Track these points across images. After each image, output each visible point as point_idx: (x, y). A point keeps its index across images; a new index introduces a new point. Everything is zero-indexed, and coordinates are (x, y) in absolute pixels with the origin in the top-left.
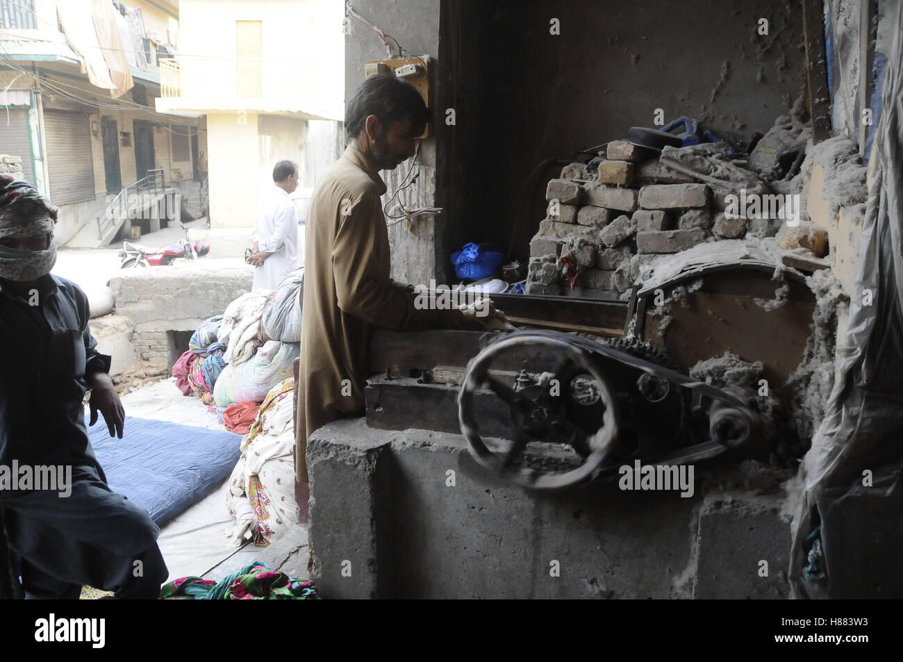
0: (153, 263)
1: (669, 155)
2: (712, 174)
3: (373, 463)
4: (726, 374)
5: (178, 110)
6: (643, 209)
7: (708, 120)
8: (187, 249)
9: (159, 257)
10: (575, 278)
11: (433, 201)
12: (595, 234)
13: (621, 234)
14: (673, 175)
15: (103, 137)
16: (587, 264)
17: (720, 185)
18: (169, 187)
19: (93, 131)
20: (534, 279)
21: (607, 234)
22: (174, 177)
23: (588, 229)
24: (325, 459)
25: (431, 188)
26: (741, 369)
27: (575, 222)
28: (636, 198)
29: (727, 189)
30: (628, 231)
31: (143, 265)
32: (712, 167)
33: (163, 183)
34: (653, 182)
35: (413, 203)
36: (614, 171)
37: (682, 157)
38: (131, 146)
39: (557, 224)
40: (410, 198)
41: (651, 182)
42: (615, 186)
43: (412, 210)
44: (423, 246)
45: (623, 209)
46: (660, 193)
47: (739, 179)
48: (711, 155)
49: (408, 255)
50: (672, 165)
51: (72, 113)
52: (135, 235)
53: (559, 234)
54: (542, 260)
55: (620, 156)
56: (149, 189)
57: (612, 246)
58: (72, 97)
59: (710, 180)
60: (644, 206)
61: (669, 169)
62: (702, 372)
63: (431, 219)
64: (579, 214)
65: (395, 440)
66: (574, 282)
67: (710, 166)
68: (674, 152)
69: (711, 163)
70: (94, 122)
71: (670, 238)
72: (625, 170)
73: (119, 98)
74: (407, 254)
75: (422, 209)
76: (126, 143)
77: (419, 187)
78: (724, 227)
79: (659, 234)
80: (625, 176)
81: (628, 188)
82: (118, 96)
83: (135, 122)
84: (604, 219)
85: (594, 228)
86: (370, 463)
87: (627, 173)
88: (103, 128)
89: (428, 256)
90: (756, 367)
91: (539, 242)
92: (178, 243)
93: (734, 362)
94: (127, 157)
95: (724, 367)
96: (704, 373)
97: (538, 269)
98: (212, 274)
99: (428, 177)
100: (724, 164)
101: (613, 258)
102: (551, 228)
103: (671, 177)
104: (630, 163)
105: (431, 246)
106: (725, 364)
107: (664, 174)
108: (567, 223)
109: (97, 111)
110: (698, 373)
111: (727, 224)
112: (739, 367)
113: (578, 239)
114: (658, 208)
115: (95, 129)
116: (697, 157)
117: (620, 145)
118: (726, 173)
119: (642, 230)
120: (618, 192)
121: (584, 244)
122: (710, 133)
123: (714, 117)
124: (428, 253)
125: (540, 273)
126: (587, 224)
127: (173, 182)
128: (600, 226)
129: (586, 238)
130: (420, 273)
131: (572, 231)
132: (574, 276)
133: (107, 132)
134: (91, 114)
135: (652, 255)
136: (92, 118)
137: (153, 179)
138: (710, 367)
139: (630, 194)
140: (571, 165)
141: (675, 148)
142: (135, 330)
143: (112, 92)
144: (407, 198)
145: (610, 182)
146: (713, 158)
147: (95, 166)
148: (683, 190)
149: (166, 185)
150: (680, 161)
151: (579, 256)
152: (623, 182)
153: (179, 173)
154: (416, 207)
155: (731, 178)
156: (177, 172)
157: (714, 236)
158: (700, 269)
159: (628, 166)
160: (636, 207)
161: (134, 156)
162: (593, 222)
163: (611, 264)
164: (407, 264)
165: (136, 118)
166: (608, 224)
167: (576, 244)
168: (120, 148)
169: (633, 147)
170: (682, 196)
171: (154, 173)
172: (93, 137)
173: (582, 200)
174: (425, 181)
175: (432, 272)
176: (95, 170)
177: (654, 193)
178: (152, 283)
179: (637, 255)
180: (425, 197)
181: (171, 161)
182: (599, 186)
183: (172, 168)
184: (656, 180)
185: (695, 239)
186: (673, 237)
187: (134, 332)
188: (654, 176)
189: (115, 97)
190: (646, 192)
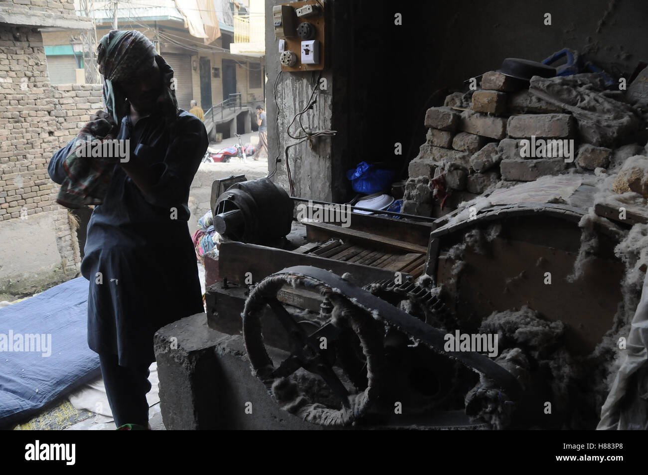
0: (216, 160)
1: (536, 84)
2: (578, 104)
3: (193, 364)
4: (517, 331)
5: (245, 52)
6: (511, 137)
7: (592, 51)
8: (240, 151)
9: (220, 156)
10: (444, 199)
11: (330, 125)
12: (467, 158)
13: (488, 161)
14: (543, 105)
15: (200, 71)
16: (455, 187)
17: (585, 116)
18: (246, 106)
19: (194, 67)
20: (409, 198)
21: (476, 160)
22: (250, 99)
23: (461, 154)
24: (162, 353)
25: (328, 114)
26: (535, 329)
27: (450, 147)
28: (504, 126)
29: (592, 119)
30: (495, 158)
31: (210, 161)
32: (579, 97)
33: (240, 103)
34: (523, 111)
35: (315, 126)
36: (486, 100)
37: (548, 87)
38: (219, 77)
39: (434, 148)
40: (313, 121)
41: (521, 112)
42: (486, 114)
43: (313, 132)
44: (322, 162)
45: (493, 137)
46: (526, 122)
47: (605, 110)
48: (581, 86)
49: (311, 171)
50: (541, 95)
51: (179, 55)
52: (218, 139)
53: (436, 157)
54: (416, 181)
55: (493, 86)
56: (230, 108)
57: (479, 172)
58: (179, 44)
59: (576, 111)
60: (512, 135)
61: (539, 100)
62: (494, 324)
63: (329, 140)
64: (454, 139)
65: (219, 344)
66: (443, 202)
67: (576, 97)
68: (541, 83)
69: (579, 94)
70: (194, 61)
71: (532, 167)
72: (495, 99)
73: (209, 44)
74: (311, 169)
75: (321, 131)
76: (216, 75)
77: (320, 112)
78: (586, 158)
79: (522, 163)
80: (495, 105)
81: (498, 117)
82: (209, 43)
83: (223, 61)
84: (476, 145)
85: (466, 153)
86: (191, 363)
87: (497, 102)
88: (200, 64)
89: (326, 172)
90: (554, 328)
91: (416, 164)
92: (234, 147)
93: (529, 319)
94: (216, 85)
95: (516, 323)
96: (496, 326)
97: (413, 189)
98: (251, 170)
99: (326, 104)
100: (592, 95)
101: (481, 183)
102: (429, 151)
103: (541, 107)
104: (501, 93)
105: (328, 164)
106: (518, 320)
107: (535, 104)
108: (442, 147)
109: (197, 53)
110: (489, 326)
111: (589, 155)
112: (533, 325)
113: (449, 163)
114: (524, 137)
115: (195, 66)
116: (565, 87)
117: (493, 75)
118: (593, 103)
119: (507, 158)
120: (489, 120)
121: (455, 167)
122: (591, 64)
123: (598, 49)
124: (326, 170)
125: (414, 192)
126: (460, 149)
127: (249, 103)
128: (472, 152)
129: (459, 162)
130: (320, 186)
131: (447, 155)
132: (444, 197)
133: (203, 67)
134: (192, 55)
135: (514, 183)
136: (193, 58)
137: (235, 100)
138: (502, 321)
139: (499, 122)
140: (454, 94)
141: (542, 78)
142: (199, 207)
143: (205, 40)
144: (311, 122)
145: (481, 111)
146: (581, 89)
147: (194, 91)
148: (547, 120)
149: (242, 105)
150: (546, 90)
151: (449, 179)
152: (493, 111)
153: (254, 96)
154: (317, 129)
155: (597, 108)
156: (252, 95)
157: (576, 167)
158: (497, 211)
159: (499, 96)
160: (504, 135)
161: (222, 84)
162: (466, 147)
163: (479, 188)
164: (311, 178)
165: (223, 58)
166: (479, 151)
167: (446, 168)
168: (212, 79)
169: (504, 77)
170: (546, 126)
171: (235, 96)
172: (193, 72)
173: (458, 126)
174: (324, 107)
175: (329, 186)
176: (194, 94)
177: (521, 123)
178: (210, 174)
179: (502, 181)
180: (325, 120)
181: (248, 88)
182: (473, 114)
183: (249, 93)
184: (526, 109)
185: (556, 169)
186: (535, 166)
187: (197, 208)
188: (525, 105)
189: (207, 43)
190: (514, 121)
